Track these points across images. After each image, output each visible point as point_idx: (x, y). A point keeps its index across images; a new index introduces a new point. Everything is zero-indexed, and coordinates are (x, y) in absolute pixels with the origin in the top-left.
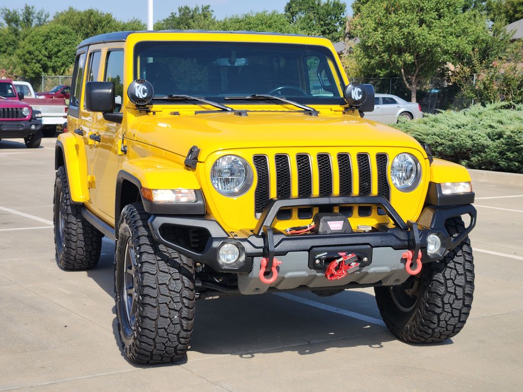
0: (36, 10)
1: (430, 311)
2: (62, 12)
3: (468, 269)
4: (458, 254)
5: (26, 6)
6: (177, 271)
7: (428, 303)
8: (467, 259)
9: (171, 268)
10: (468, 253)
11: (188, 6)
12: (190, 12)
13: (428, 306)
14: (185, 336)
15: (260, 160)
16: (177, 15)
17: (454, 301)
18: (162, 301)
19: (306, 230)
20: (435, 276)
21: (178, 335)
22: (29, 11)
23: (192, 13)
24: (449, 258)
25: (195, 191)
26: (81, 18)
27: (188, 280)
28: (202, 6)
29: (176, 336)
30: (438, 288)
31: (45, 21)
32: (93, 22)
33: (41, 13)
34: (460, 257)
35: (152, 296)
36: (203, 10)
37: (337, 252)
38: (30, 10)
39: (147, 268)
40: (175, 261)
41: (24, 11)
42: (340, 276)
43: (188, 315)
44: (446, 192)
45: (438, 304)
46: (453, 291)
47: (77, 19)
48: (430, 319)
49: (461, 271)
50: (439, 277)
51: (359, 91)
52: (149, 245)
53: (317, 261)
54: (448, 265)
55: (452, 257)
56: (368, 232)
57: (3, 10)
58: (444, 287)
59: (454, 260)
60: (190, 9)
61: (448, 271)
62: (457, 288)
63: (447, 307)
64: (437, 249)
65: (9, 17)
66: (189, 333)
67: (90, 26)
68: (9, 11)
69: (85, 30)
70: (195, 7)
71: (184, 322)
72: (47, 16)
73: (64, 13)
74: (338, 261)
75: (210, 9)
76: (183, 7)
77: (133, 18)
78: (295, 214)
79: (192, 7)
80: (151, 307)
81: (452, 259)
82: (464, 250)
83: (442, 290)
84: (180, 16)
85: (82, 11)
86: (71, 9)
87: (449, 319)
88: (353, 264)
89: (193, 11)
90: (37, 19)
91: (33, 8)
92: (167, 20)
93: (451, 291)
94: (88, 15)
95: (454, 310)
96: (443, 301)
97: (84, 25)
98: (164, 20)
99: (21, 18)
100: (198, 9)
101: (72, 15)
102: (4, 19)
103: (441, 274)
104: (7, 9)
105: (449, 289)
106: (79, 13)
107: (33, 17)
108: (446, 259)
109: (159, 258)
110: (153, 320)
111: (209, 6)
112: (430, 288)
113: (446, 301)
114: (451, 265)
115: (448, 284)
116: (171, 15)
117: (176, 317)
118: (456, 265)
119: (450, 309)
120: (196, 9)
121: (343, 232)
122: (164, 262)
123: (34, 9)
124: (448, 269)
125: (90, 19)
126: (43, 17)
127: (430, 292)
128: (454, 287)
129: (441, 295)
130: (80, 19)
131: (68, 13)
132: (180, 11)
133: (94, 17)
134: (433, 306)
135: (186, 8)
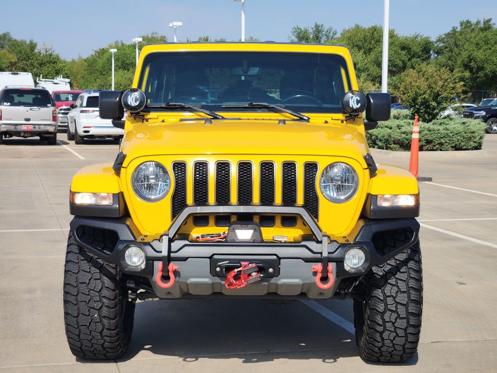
0: (326, 28)
1: (372, 329)
2: (349, 29)
3: (412, 287)
4: (401, 271)
5: (316, 25)
6: (98, 271)
7: (370, 321)
8: (412, 276)
9: (92, 268)
10: (415, 270)
11: (470, 20)
12: (471, 26)
13: (369, 323)
14: (109, 335)
15: (180, 167)
16: (459, 29)
17: (396, 319)
18: (81, 299)
19: (220, 237)
20: (374, 292)
21: (101, 333)
22: (318, 30)
23: (473, 26)
24: (390, 274)
25: (114, 195)
26: (365, 35)
27: (109, 280)
28: (484, 19)
29: (99, 334)
30: (377, 305)
31: (332, 38)
32: (376, 38)
33: (329, 31)
34: (404, 274)
35: (72, 294)
36: (484, 23)
37: (239, 261)
38: (320, 29)
39: (71, 268)
40: (97, 261)
41: (314, 29)
42: (239, 285)
43: (109, 314)
44: (386, 204)
45: (379, 322)
46: (394, 309)
47: (360, 36)
48: (372, 337)
49: (404, 289)
50: (378, 293)
51: (357, 99)
52: (76, 245)
53: (218, 269)
54: (388, 282)
55: (394, 273)
56: (284, 243)
57: (296, 29)
58: (383, 304)
59: (397, 276)
60: (472, 22)
61: (388, 287)
62: (399, 306)
63: (388, 325)
64: (360, 264)
65: (301, 35)
66: (112, 332)
67: (373, 42)
68: (300, 29)
69: (368, 46)
70: (477, 21)
71: (105, 321)
72: (335, 33)
73: (351, 30)
74: (236, 270)
75: (492, 22)
76: (465, 21)
77: (414, 34)
78: (212, 221)
79: (474, 21)
80: (72, 304)
81: (394, 275)
82: (409, 267)
83: (381, 307)
84: (461, 29)
85: (367, 28)
86: (357, 26)
87: (394, 338)
88: (254, 274)
89: (474, 24)
90: (325, 37)
91: (322, 26)
92: (448, 33)
93: (391, 309)
94: (371, 32)
95: (397, 329)
96: (383, 320)
97: (368, 41)
98: (445, 35)
99: (311, 36)
100: (480, 22)
101: (357, 32)
102: (296, 37)
103: (380, 290)
104: (299, 27)
105: (389, 306)
106: (364, 30)
107: (322, 35)
108: (387, 275)
109: (82, 258)
110: (74, 317)
111: (491, 19)
112: (370, 304)
113: (387, 318)
114: (392, 281)
115: (388, 301)
116: (452, 29)
117: (96, 315)
118: (399, 281)
119: (393, 328)
120: (477, 22)
121: (252, 241)
122: (86, 262)
123: (323, 28)
124: (388, 285)
125: (373, 35)
126: (331, 34)
127: (371, 309)
128: (395, 304)
129: (381, 313)
130: (363, 36)
131: (353, 30)
132: (461, 24)
133: (378, 33)
134: (374, 323)
135: (468, 22)
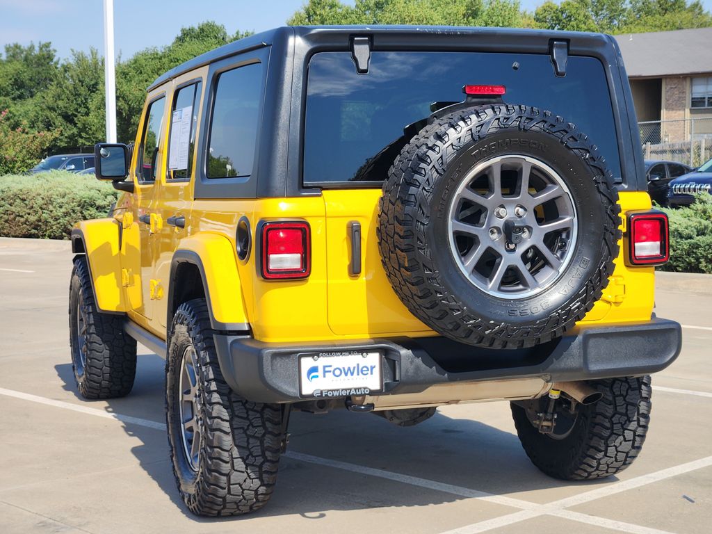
11: (19, 44)
12: (22, 53)
16: (4, 57)
23: (25, 53)
28: (40, 43)
36: (41, 49)
60: (22, 48)
70: (29, 45)
75: (51, 48)
76: (12, 45)
79: (25, 45)
84: (7, 57)
89: (26, 51)
100: (34, 48)
111: (50, 43)
120: (30, 48)
132: (8, 50)
135: (17, 46)
